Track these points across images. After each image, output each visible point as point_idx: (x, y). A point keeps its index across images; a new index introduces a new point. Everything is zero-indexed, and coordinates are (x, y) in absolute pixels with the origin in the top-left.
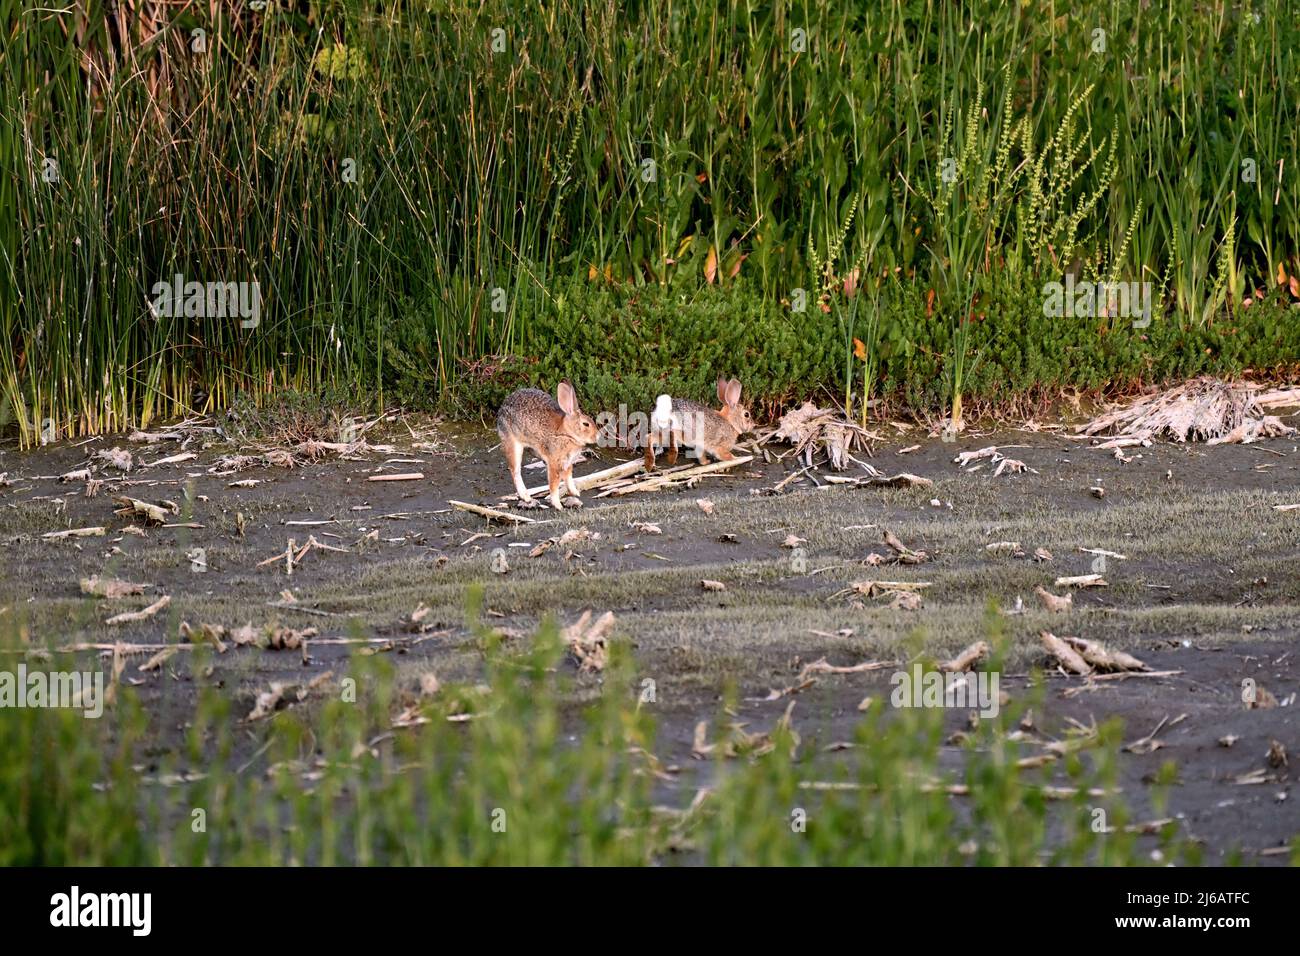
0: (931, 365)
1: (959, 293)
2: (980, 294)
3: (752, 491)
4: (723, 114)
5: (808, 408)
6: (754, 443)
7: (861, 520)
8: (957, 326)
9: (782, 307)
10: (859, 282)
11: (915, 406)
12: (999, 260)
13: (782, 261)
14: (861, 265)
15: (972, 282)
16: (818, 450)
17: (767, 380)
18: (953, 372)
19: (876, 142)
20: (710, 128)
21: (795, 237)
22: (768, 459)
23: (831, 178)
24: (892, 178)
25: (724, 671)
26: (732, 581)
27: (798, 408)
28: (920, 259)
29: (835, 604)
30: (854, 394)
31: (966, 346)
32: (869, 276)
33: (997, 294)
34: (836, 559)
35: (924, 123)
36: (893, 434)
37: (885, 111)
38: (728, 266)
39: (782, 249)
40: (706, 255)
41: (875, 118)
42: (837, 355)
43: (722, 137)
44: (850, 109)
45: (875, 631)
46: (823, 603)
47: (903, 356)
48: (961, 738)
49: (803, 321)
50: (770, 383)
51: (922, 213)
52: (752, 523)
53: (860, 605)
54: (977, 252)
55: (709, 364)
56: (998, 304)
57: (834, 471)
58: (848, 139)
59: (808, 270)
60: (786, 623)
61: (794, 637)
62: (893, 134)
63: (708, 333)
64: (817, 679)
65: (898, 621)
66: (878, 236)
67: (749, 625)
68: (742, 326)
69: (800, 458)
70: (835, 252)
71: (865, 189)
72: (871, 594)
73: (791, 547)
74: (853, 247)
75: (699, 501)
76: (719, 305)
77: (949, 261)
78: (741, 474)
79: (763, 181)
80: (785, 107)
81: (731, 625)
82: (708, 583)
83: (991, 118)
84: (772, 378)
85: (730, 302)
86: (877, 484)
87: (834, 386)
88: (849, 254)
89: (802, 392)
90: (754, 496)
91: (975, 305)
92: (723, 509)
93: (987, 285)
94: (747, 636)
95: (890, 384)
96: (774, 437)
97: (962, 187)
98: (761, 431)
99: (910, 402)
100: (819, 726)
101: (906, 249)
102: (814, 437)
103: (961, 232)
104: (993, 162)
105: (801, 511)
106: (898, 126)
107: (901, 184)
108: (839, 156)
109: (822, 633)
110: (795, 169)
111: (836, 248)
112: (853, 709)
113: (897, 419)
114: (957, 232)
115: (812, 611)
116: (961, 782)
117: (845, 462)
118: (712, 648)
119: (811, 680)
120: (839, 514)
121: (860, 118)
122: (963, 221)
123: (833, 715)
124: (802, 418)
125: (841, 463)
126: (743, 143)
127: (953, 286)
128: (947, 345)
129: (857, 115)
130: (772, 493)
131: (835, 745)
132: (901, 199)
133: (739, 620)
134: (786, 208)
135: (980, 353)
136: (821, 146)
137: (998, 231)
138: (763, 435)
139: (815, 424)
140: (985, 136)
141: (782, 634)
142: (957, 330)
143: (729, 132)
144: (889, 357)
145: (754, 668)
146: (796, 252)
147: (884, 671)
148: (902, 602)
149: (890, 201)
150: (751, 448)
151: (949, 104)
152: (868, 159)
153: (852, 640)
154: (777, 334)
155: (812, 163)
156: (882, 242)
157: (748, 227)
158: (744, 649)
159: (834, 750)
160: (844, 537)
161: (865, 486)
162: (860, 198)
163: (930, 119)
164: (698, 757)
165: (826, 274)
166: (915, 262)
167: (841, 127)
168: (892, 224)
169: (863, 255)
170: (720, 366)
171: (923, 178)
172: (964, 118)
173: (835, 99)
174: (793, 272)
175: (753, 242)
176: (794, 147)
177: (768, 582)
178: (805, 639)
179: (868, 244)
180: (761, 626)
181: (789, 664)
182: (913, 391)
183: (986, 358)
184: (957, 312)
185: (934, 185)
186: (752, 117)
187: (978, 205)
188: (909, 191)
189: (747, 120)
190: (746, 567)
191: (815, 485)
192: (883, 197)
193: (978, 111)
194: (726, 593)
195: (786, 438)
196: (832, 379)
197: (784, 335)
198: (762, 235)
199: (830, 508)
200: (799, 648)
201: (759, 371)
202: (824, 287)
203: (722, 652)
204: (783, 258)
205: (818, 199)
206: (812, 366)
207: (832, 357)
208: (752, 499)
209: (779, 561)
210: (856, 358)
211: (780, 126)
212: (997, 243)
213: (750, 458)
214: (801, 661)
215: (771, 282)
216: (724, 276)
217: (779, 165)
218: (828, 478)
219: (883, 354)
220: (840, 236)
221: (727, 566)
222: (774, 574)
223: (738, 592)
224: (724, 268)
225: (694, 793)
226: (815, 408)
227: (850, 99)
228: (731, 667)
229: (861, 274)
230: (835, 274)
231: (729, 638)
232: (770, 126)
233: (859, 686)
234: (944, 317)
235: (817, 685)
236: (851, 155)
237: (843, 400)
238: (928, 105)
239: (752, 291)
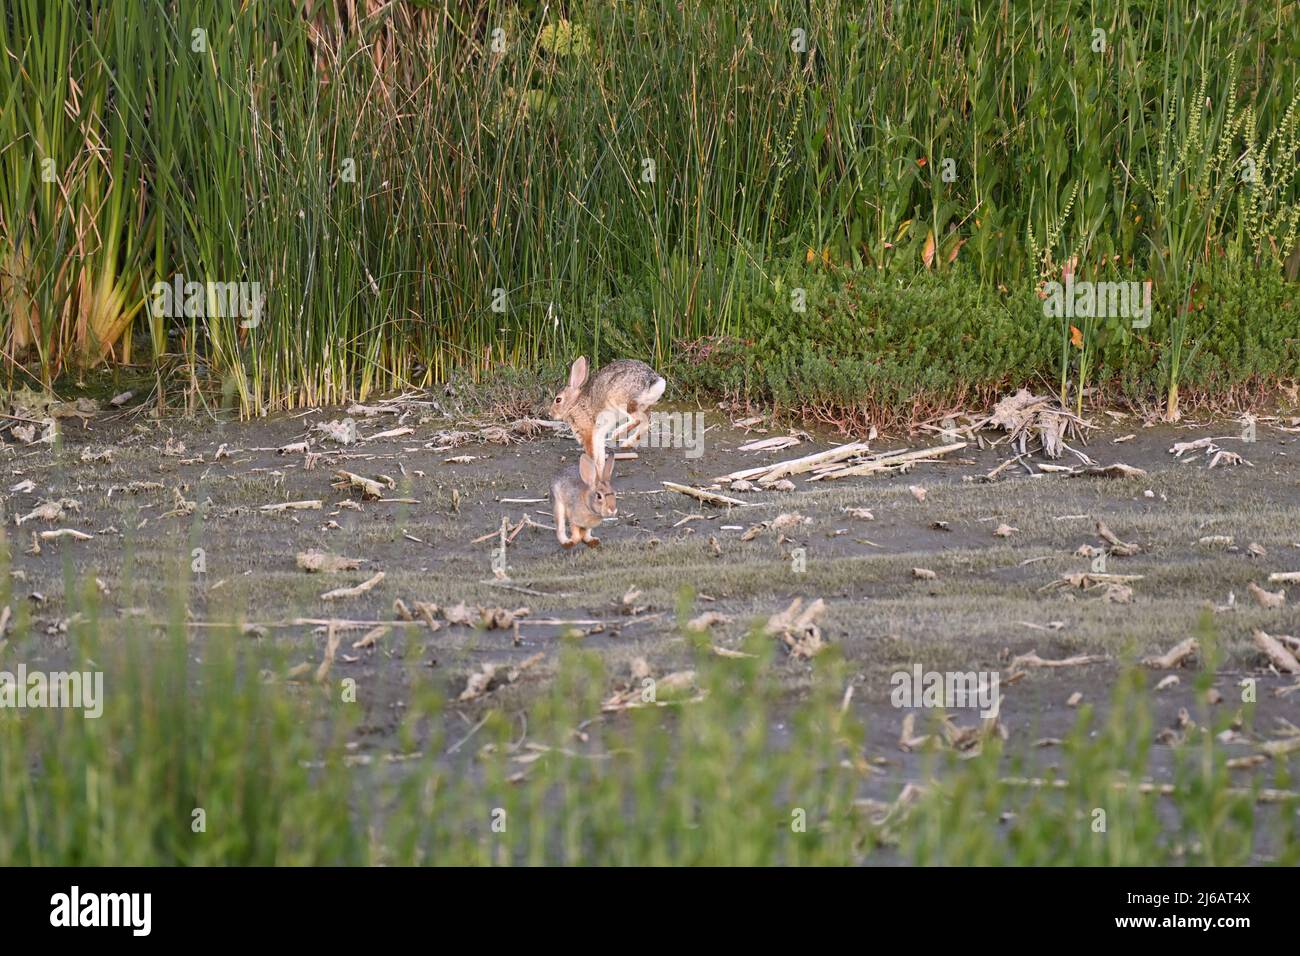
0: (1148, 355)
1: (1177, 282)
2: (1199, 284)
3: (965, 477)
4: (945, 98)
5: (1023, 395)
6: (968, 429)
7: (1074, 510)
8: (1175, 315)
9: (999, 293)
10: (1077, 269)
11: (1131, 395)
12: (1219, 250)
13: (1001, 246)
14: (1080, 252)
15: (1191, 271)
16: (1032, 437)
17: (983, 366)
18: (1170, 362)
19: (1098, 128)
20: (932, 113)
21: (1014, 225)
22: (982, 445)
23: (1052, 164)
24: (1113, 165)
25: (934, 660)
26: (943, 569)
27: (1013, 395)
28: (1139, 247)
29: (1046, 595)
30: (1070, 382)
31: (1184, 337)
32: (1088, 264)
33: (1216, 284)
34: (1048, 550)
35: (1147, 110)
36: (1108, 423)
37: (1107, 98)
38: (946, 250)
39: (1001, 235)
40: (925, 240)
41: (1097, 106)
42: (1053, 343)
43: (944, 122)
44: (1072, 95)
45: (1086, 624)
46: (1034, 594)
47: (1119, 344)
48: (1171, 736)
49: (1021, 307)
50: (986, 369)
51: (1143, 202)
52: (964, 510)
53: (1071, 597)
54: (1196, 241)
55: (925, 349)
56: (1216, 294)
57: (1048, 459)
58: (1069, 126)
59: (1027, 256)
60: (996, 614)
61: (1004, 629)
62: (1115, 120)
63: (924, 318)
64: (1026, 672)
65: (1109, 614)
66: (1097, 223)
67: (959, 614)
68: (959, 312)
69: (1014, 445)
70: (1054, 239)
71: (1086, 177)
72: (1082, 585)
73: (1003, 536)
74: (1072, 234)
75: (912, 488)
76: (936, 290)
77: (1169, 250)
78: (954, 461)
79: (983, 166)
80: (1007, 91)
81: (941, 614)
82: (919, 571)
83: (1214, 106)
84: (988, 365)
85: (947, 288)
86: (1091, 474)
87: (1050, 374)
88: (1068, 240)
89: (1017, 379)
90: (967, 482)
91: (1193, 295)
92: (935, 496)
93: (1206, 275)
94: (956, 627)
95: (1106, 373)
96: (988, 424)
97: (1184, 176)
98: (976, 417)
99: (1125, 391)
100: (1028, 720)
101: (1125, 237)
102: (1029, 424)
103: (1182, 221)
104: (1215, 151)
105: (1013, 498)
106: (1120, 113)
107: (1121, 172)
108: (1061, 142)
109: (1032, 625)
110: (1015, 155)
111: (1055, 235)
112: (1062, 704)
113: (1112, 408)
114: (1177, 222)
115: (1022, 602)
116: (1169, 781)
117: (1059, 451)
118: (922, 638)
119: (1020, 673)
120: (1052, 504)
121: (1082, 105)
122: (1184, 209)
123: (1042, 709)
124: (1016, 405)
125: (1055, 451)
126: (964, 127)
127: (1172, 275)
128: (1164, 334)
129: (1079, 101)
130: (985, 480)
131: (1044, 741)
132: (1121, 187)
133: (950, 610)
134: (1006, 193)
135: (1198, 343)
136: (1042, 132)
137: (1219, 221)
138: (977, 421)
139: (1030, 411)
140: (1208, 125)
141: (992, 626)
142: (1175, 320)
143: (951, 117)
144: (1105, 346)
145: (963, 659)
146: (1015, 238)
147: (1094, 666)
148: (1113, 595)
149: (1111, 189)
150: (965, 434)
151: (1172, 92)
152: (1090, 144)
153: (1063, 634)
154: (994, 320)
155: (1033, 149)
156: (1101, 229)
157: (967, 213)
158: (954, 640)
159: (1042, 746)
160: (1057, 527)
161: (1079, 475)
162: (1080, 185)
163: (1153, 107)
164: (906, 749)
165: (1044, 261)
166: (1134, 251)
167: (1063, 114)
168: (1112, 211)
169: (1082, 243)
170: (936, 351)
171: (1145, 167)
172: (1187, 107)
173: (1057, 88)
174: (1011, 259)
175: (972, 227)
176: (1015, 132)
177: (979, 572)
178: (1016, 631)
179: (1087, 231)
180: (972, 616)
181: (999, 655)
182: (1128, 381)
183: (1204, 348)
184: (1175, 301)
185: (1156, 173)
186: (973, 102)
187: (1200, 194)
188: (1130, 179)
189: (969, 104)
190: (957, 556)
191: (1029, 473)
192: (1103, 185)
193: (1200, 100)
194: (937, 582)
195: (1000, 425)
196: (1048, 366)
197: (1001, 321)
198: (981, 220)
199: (1042, 497)
200: (1009, 639)
201: (974, 357)
202: (1042, 274)
203: (932, 641)
204: (1002, 243)
205: (1038, 185)
206: (1028, 353)
207: (1048, 344)
208: (965, 486)
209: (991, 550)
210: (1072, 345)
211: (1002, 111)
212: (1217, 232)
213: (964, 444)
214: (1010, 653)
215: (988, 268)
216: (942, 260)
217: (999, 149)
218: (1042, 466)
219: (1100, 343)
220: (1060, 223)
221: (938, 554)
222: (986, 563)
223: (949, 580)
224: (942, 253)
225: (901, 788)
226: (1030, 395)
227: (1073, 86)
228: (940, 657)
229: (1080, 261)
230: (1053, 261)
231: (939, 628)
232: (991, 112)
233: (1069, 679)
234: (1162, 306)
235: (1026, 678)
236: (1072, 141)
237: (1058, 387)
238: (1151, 92)
239: (970, 277)
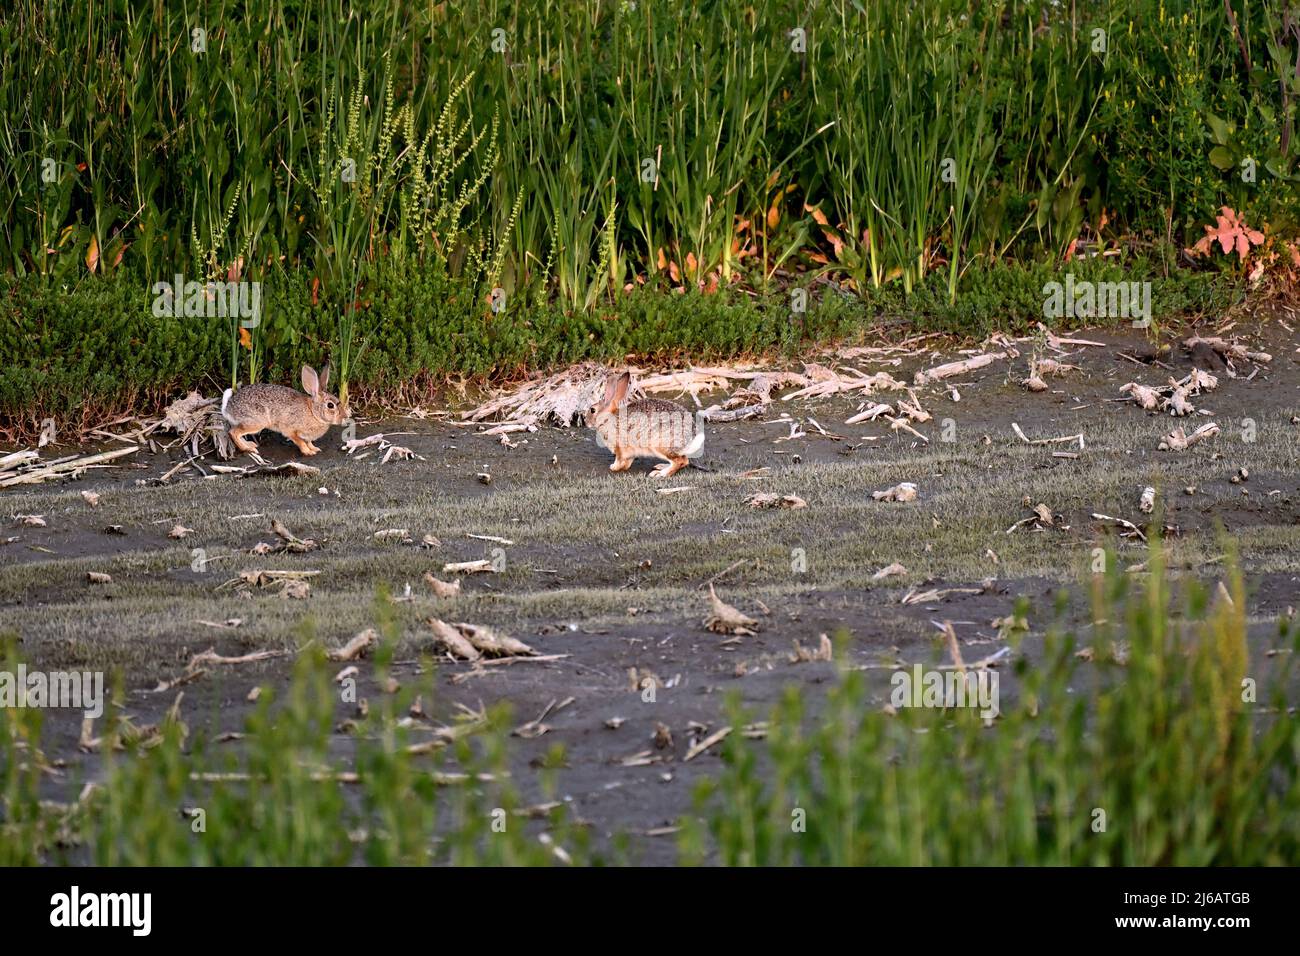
0: (318, 353)
1: (344, 281)
2: (365, 281)
3: (138, 481)
4: (103, 102)
5: (194, 398)
6: (139, 433)
7: (249, 509)
8: (342, 313)
10: (243, 270)
12: (383, 248)
13: (165, 249)
14: (245, 253)
15: (356, 269)
16: (204, 439)
17: (152, 370)
18: (340, 360)
19: (258, 130)
20: (90, 117)
21: (178, 228)
22: (154, 449)
23: (213, 168)
24: (275, 166)
25: (112, 662)
26: (118, 572)
27: (184, 398)
28: (304, 247)
29: (223, 594)
30: (240, 383)
31: (352, 335)
32: (254, 265)
33: (382, 281)
34: (224, 549)
35: (306, 110)
37: (266, 99)
38: (110, 255)
39: (165, 238)
40: (88, 245)
41: (256, 106)
42: (222, 344)
43: (102, 126)
44: (231, 97)
45: (264, 620)
46: (211, 593)
47: (289, 344)
48: (351, 726)
50: (156, 373)
51: (305, 201)
52: (138, 514)
53: (248, 595)
54: (361, 239)
55: (92, 354)
56: (383, 292)
57: (221, 461)
58: (229, 127)
59: (192, 258)
60: (174, 614)
61: (182, 627)
62: (275, 122)
63: (91, 323)
64: (206, 670)
65: (286, 610)
66: (262, 224)
67: (136, 616)
68: (125, 316)
69: (186, 448)
70: (219, 240)
71: (248, 178)
72: (259, 583)
73: (178, 538)
74: (237, 235)
75: (84, 493)
76: (101, 295)
77: (334, 249)
78: (126, 465)
79: (144, 170)
80: (165, 94)
81: (118, 617)
82: (94, 575)
83: (372, 106)
84: (157, 369)
85: (113, 292)
86: (264, 473)
87: (220, 375)
88: (233, 242)
89: (187, 382)
90: (140, 486)
91: (360, 293)
92: (108, 500)
93: (372, 272)
94: (134, 628)
95: (276, 372)
96: (160, 427)
98: (146, 421)
100: (208, 717)
101: (290, 237)
102: (200, 426)
103: (345, 219)
104: (376, 149)
105: (188, 500)
106: (280, 114)
107: (283, 172)
108: (221, 144)
109: (210, 624)
110: (176, 158)
111: (220, 236)
112: (243, 699)
114: (341, 219)
115: (200, 602)
116: (351, 770)
117: (232, 451)
118: (99, 640)
119: (199, 671)
120: (226, 504)
121: (241, 106)
122: (347, 209)
123: (221, 706)
124: (187, 408)
125: (228, 452)
126: (123, 131)
127: (338, 274)
128: (333, 333)
129: (238, 102)
130: (158, 483)
131: (225, 736)
132: (284, 187)
133: (126, 611)
134: (168, 196)
135: (366, 341)
136: (203, 134)
137: (382, 219)
138: (148, 425)
139: (201, 414)
140: (367, 123)
141: (170, 625)
142: (343, 318)
143: (109, 121)
144: (274, 346)
145: (142, 660)
146: (179, 240)
147: (273, 660)
148: (290, 591)
149: (273, 189)
150: (136, 439)
151: (330, 92)
152: (250, 147)
153: (241, 630)
154: (161, 324)
155: (194, 151)
156: (266, 230)
157: (130, 216)
158: (132, 641)
159: (224, 741)
160: (232, 527)
161: (252, 475)
162: (243, 186)
163: (312, 107)
164: (85, 750)
165: (210, 262)
166: (300, 250)
167: (223, 116)
168: (275, 212)
169: (247, 244)
170: (104, 355)
171: (306, 166)
172: (346, 106)
173: (215, 87)
174: (176, 261)
175: (135, 231)
176: (175, 135)
177: (156, 573)
178: (194, 630)
179: (252, 233)
180: (148, 617)
181: (177, 655)
183: (372, 345)
184: (342, 300)
185: (317, 173)
186: (131, 105)
187: (362, 193)
188: (292, 179)
189: (127, 108)
190: (133, 559)
191: (202, 475)
192: (266, 185)
193: (359, 99)
194: (113, 585)
195: (172, 428)
196: (217, 368)
197: (168, 324)
198: (144, 224)
199: (217, 498)
200: (187, 639)
201: (143, 361)
202: (208, 276)
203: (109, 644)
204: (166, 246)
206: (197, 357)
207: (217, 346)
208: (138, 490)
209: (167, 552)
210: (241, 347)
211: (160, 114)
212: (381, 230)
213: (135, 449)
214: (188, 653)
215: (154, 272)
216: (107, 265)
217: (160, 153)
218: (215, 467)
219: (269, 343)
220: (223, 226)
221: (113, 557)
222: (162, 565)
223: (125, 583)
224: (106, 258)
225: (82, 787)
226: (201, 398)
227: (231, 86)
228: (118, 658)
229: (245, 263)
230: (219, 263)
231: (116, 631)
232: (150, 115)
233: (248, 675)
234: (329, 305)
235: (205, 675)
236: (233, 143)
238: (309, 92)
239: (135, 280)
